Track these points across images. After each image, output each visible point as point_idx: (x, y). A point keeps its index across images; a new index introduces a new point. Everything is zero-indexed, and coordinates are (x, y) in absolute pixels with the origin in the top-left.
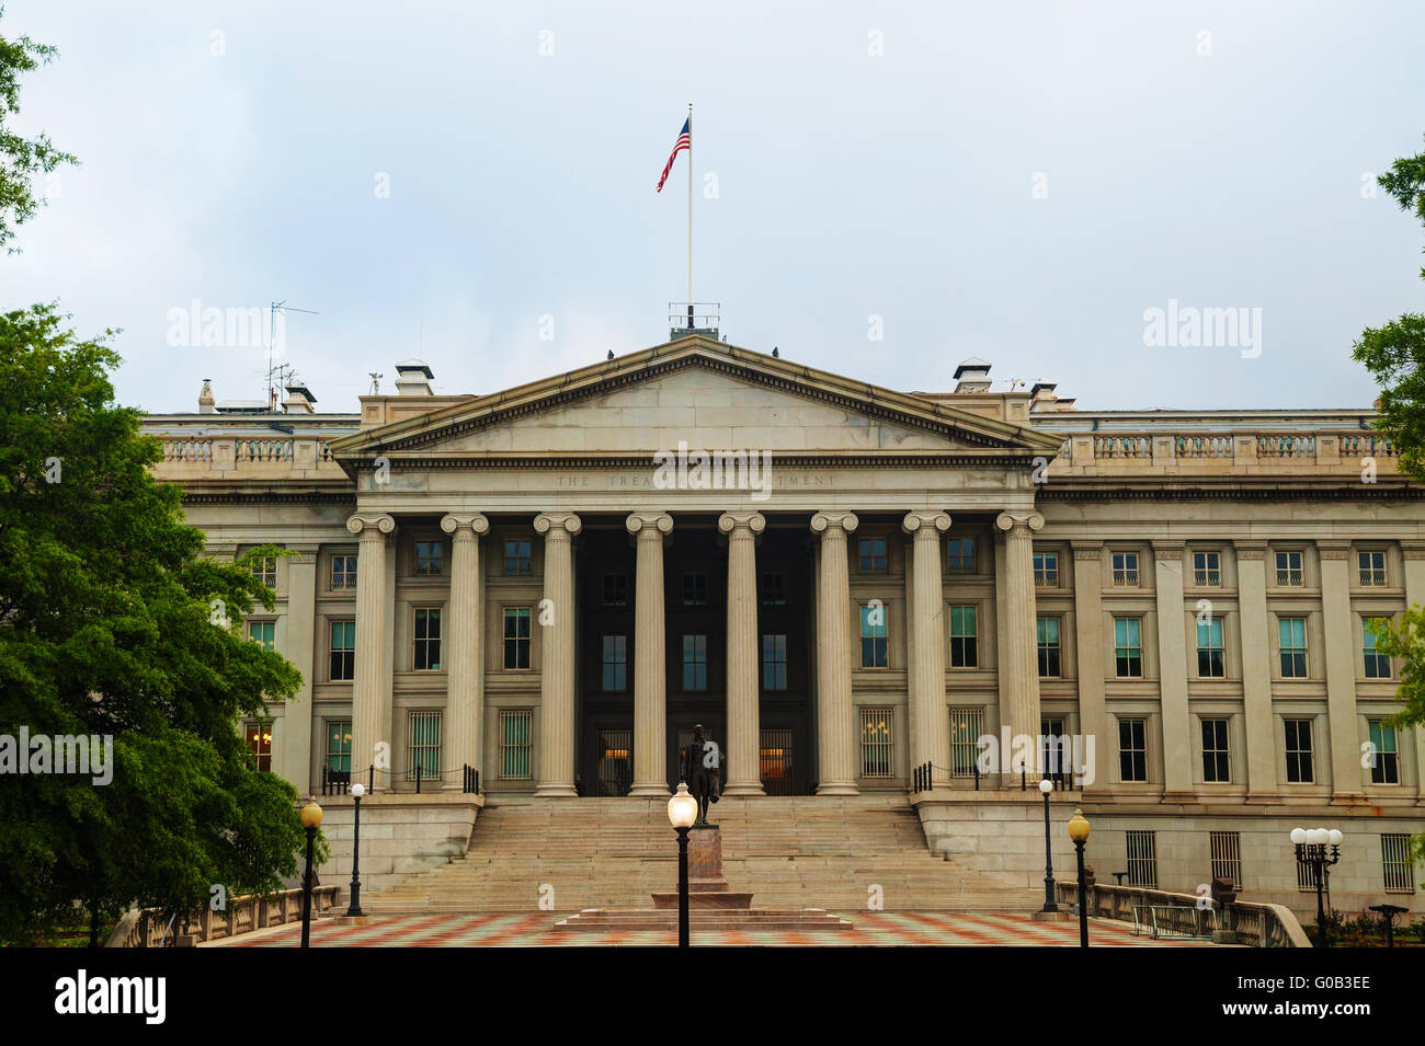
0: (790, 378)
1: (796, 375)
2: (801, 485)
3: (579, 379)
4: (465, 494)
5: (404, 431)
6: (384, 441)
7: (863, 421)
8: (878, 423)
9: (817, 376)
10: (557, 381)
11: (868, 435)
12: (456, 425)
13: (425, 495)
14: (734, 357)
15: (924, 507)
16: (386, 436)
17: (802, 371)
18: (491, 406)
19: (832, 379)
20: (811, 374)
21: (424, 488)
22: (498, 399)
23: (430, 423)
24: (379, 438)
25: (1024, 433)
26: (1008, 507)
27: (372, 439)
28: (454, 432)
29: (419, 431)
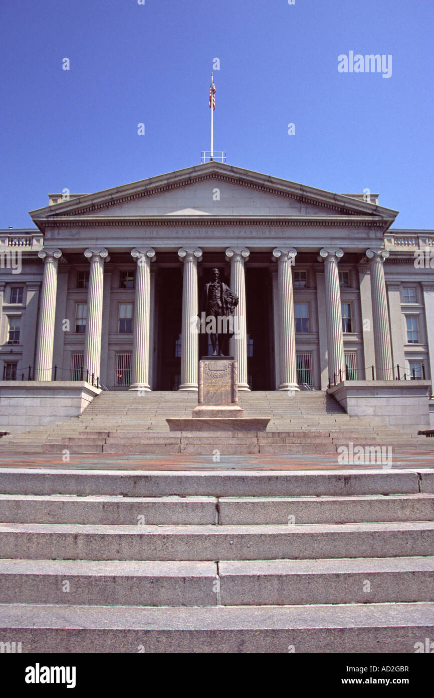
0: (261, 182)
1: (264, 180)
2: (267, 234)
3: (156, 182)
4: (97, 239)
5: (67, 207)
6: (58, 212)
7: (298, 205)
8: (305, 206)
9: (275, 181)
10: (144, 183)
11: (300, 212)
12: (93, 205)
13: (77, 239)
14: (233, 172)
15: (330, 246)
16: (58, 209)
17: (268, 178)
18: (111, 195)
19: (282, 182)
20: (272, 180)
21: (77, 236)
22: (114, 191)
23: (80, 203)
24: (55, 210)
25: (379, 209)
26: (371, 246)
27: (52, 211)
28: (93, 208)
29: (75, 207)
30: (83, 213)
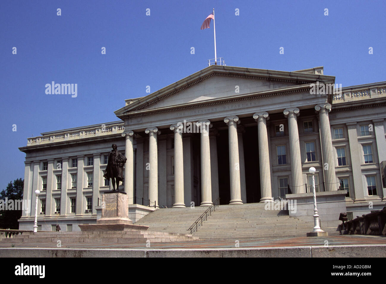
0: (242, 73)
1: (244, 71)
2: (249, 106)
3: (180, 84)
4: (151, 122)
5: (133, 106)
6: (129, 110)
7: (268, 84)
8: (273, 84)
9: (251, 71)
10: (173, 85)
11: (270, 88)
12: (148, 103)
13: (141, 124)
14: (225, 69)
15: (290, 107)
16: (129, 108)
17: (246, 70)
18: (156, 95)
19: (256, 71)
20: (249, 70)
21: (141, 122)
22: (158, 93)
23: (140, 103)
24: (127, 109)
25: (321, 77)
26: (318, 103)
27: (125, 110)
28: (148, 105)
29: (137, 105)
30: (143, 108)
